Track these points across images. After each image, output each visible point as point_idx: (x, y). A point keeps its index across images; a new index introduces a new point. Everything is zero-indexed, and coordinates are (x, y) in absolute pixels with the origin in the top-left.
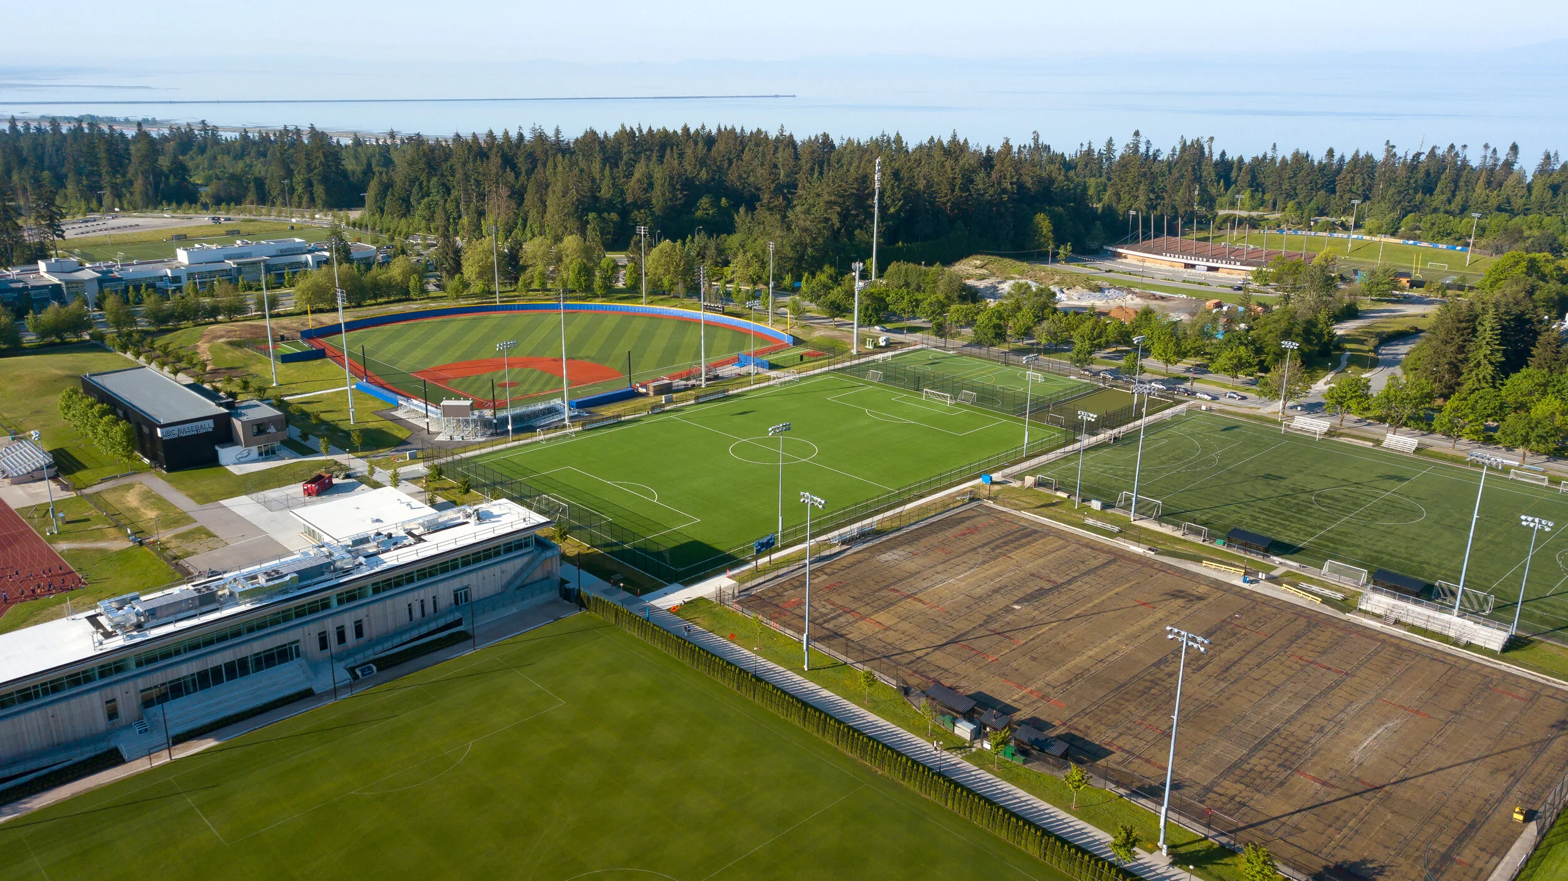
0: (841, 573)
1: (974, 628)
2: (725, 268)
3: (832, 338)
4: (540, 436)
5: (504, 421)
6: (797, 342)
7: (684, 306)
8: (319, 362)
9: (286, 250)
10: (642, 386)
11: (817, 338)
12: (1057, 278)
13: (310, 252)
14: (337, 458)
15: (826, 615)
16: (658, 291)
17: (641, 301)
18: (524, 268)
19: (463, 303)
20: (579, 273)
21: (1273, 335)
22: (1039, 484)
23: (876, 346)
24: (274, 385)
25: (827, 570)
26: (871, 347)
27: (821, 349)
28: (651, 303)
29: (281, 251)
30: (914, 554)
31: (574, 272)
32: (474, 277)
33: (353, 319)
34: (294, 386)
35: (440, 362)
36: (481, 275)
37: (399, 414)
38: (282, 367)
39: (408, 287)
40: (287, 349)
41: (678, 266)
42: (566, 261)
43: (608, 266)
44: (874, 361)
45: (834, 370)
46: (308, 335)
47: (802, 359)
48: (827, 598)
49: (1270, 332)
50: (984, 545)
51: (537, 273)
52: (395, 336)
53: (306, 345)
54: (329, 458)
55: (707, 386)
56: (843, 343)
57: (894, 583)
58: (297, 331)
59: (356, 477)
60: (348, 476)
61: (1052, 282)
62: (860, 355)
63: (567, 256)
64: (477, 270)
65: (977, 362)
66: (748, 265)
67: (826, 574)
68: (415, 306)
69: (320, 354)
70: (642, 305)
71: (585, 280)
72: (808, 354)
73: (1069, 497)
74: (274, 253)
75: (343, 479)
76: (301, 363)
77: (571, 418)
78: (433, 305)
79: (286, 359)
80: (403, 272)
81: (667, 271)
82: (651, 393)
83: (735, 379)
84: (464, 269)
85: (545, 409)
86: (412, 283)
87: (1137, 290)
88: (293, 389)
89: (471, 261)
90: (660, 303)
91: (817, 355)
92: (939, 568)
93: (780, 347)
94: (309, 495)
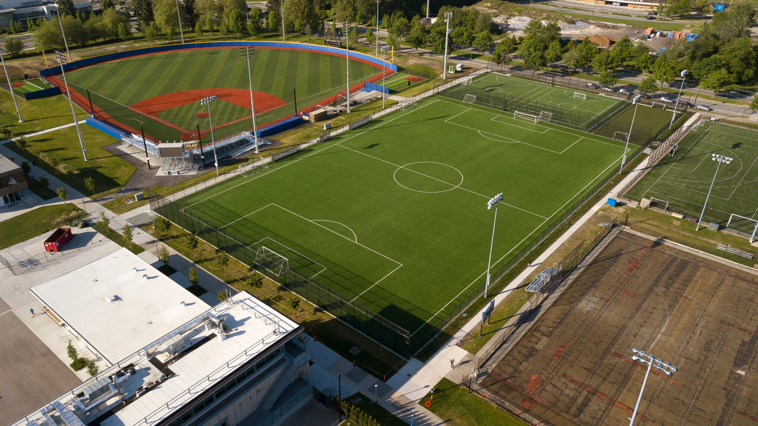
0: (557, 332)
1: (724, 410)
2: (328, 11)
3: (423, 66)
4: (242, 169)
5: (210, 154)
6: (400, 69)
7: (310, 41)
8: (55, 98)
9: (27, 3)
10: (304, 114)
11: (412, 66)
12: (544, 15)
13: (45, 4)
14: (75, 202)
15: (574, 400)
16: (291, 30)
17: (281, 38)
18: (198, 16)
19: (159, 43)
20: (237, 19)
21: (737, 59)
22: (653, 204)
23: (456, 72)
24: (20, 121)
25: (543, 329)
26: (452, 72)
27: (418, 74)
28: (288, 39)
29: (24, 3)
30: (607, 301)
31: (233, 18)
32: (163, 23)
33: (79, 59)
34: (36, 122)
35: (149, 95)
36: (167, 22)
37: (123, 148)
38: (26, 104)
39: (117, 32)
40: (31, 87)
41: (303, 13)
42: (227, 10)
43: (256, 13)
44: (460, 85)
45: (438, 93)
46: (47, 73)
47: (409, 84)
48: (562, 371)
49: (736, 56)
50: (656, 283)
51: (207, 20)
52: (113, 72)
53: (45, 82)
54: (68, 202)
55: (352, 111)
56: (432, 69)
57: (612, 344)
58: (38, 70)
59: (93, 225)
60: (86, 225)
61: (541, 17)
62: (450, 79)
63: (227, 7)
64: (165, 18)
65: (531, 83)
66: (345, 9)
67: (544, 334)
68: (124, 46)
69: (56, 91)
70: (282, 41)
71: (241, 24)
72: (414, 80)
73: (684, 218)
74: (19, 6)
75: (82, 227)
76: (42, 100)
77: (260, 147)
78: (137, 45)
79: (30, 96)
80: (112, 20)
81: (297, 16)
82: (313, 121)
83: (369, 104)
84: (155, 18)
85: (238, 141)
86: (120, 29)
87: (592, 22)
88: (36, 125)
89: (159, 12)
90: (294, 39)
91: (419, 80)
92: (638, 318)
93: (389, 75)
94: (51, 251)
